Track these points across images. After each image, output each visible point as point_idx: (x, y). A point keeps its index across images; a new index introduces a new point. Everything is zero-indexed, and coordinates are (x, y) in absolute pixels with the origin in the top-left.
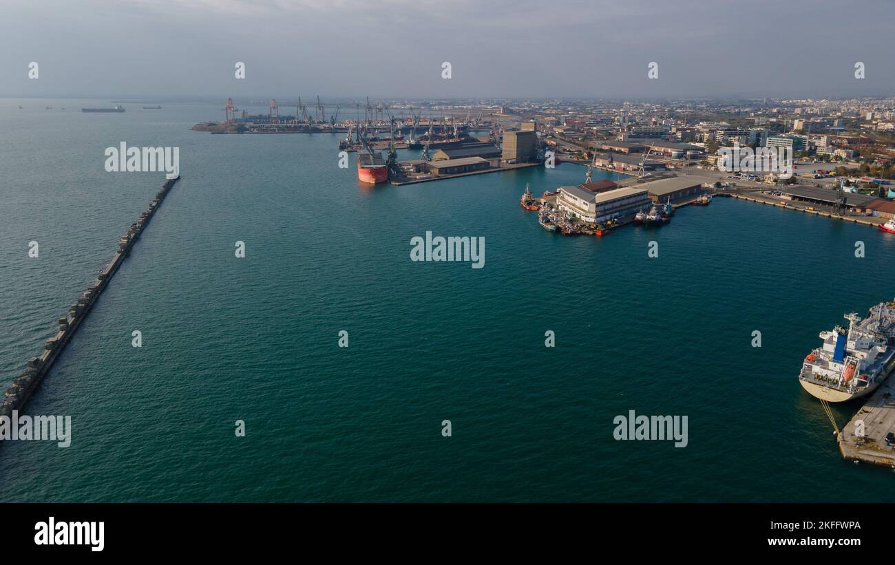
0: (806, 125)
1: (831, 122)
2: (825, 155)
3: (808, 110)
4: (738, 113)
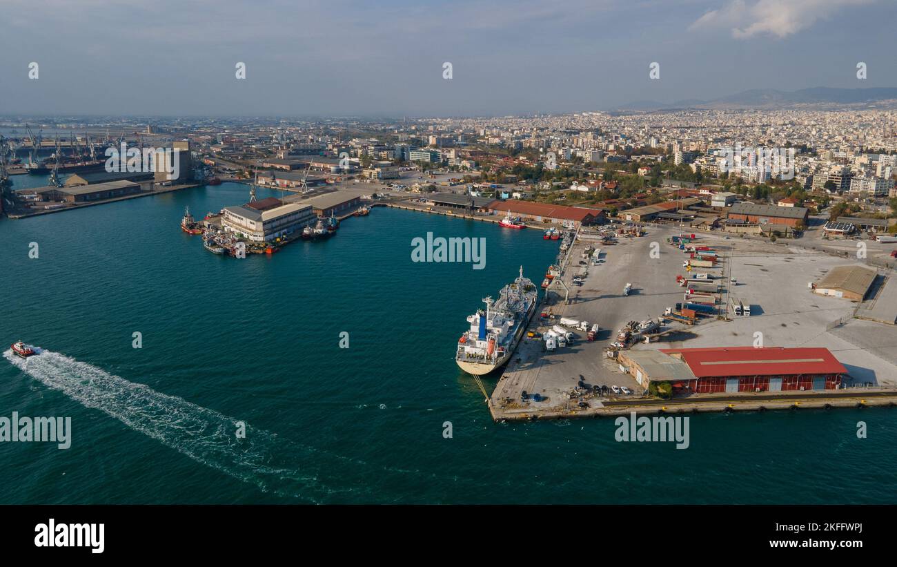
0: (438, 140)
1: (456, 138)
2: (455, 166)
3: (438, 127)
4: (384, 131)
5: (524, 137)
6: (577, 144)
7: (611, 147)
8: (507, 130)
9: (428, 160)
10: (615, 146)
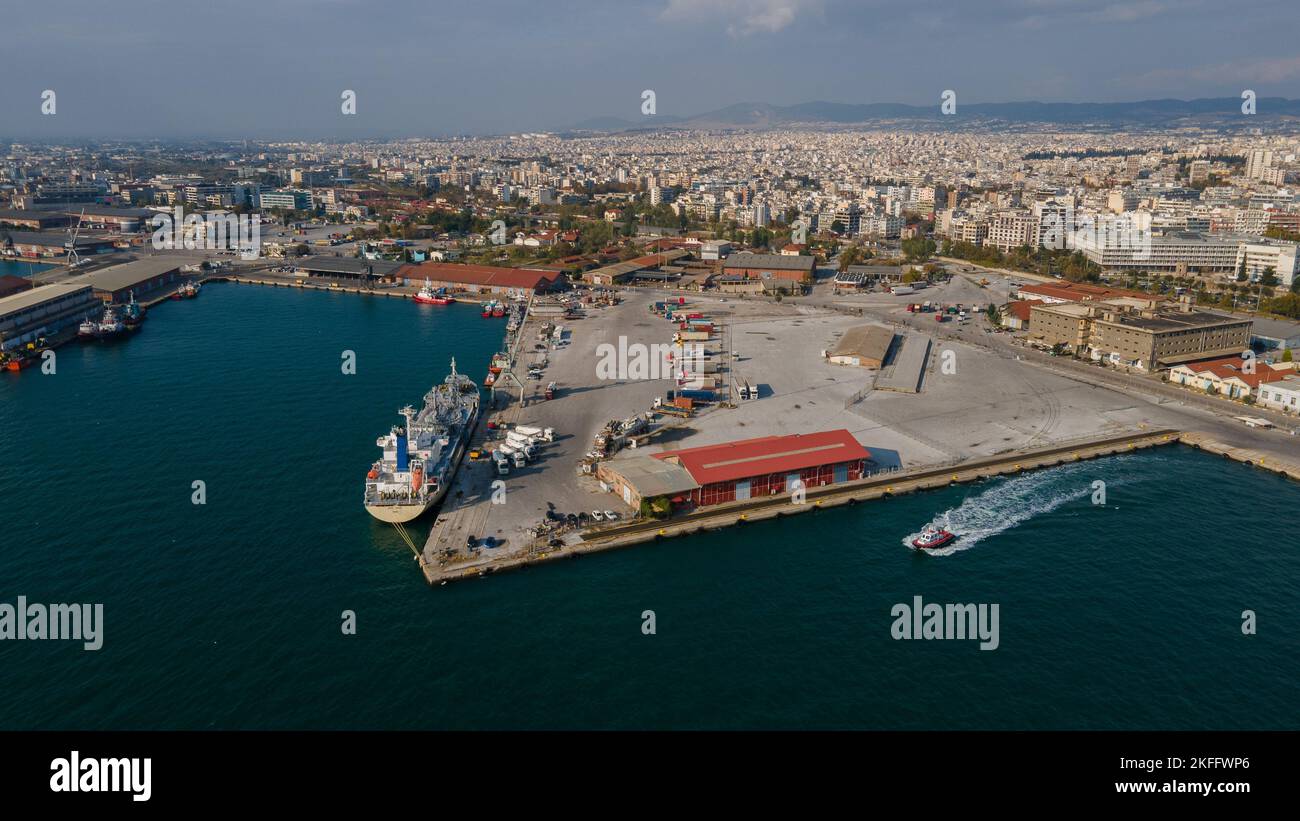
0: (305, 176)
1: (334, 172)
2: (336, 214)
3: (304, 156)
4: (212, 162)
5: (440, 170)
6: (518, 179)
7: (566, 183)
8: (413, 159)
9: (291, 206)
10: (572, 182)
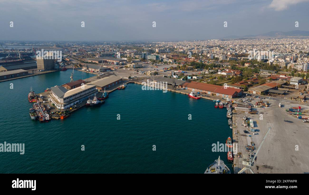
0: (159, 50)
1: (166, 49)
2: (166, 62)
3: (159, 45)
5: (192, 49)
7: (229, 54)
9: (155, 59)
